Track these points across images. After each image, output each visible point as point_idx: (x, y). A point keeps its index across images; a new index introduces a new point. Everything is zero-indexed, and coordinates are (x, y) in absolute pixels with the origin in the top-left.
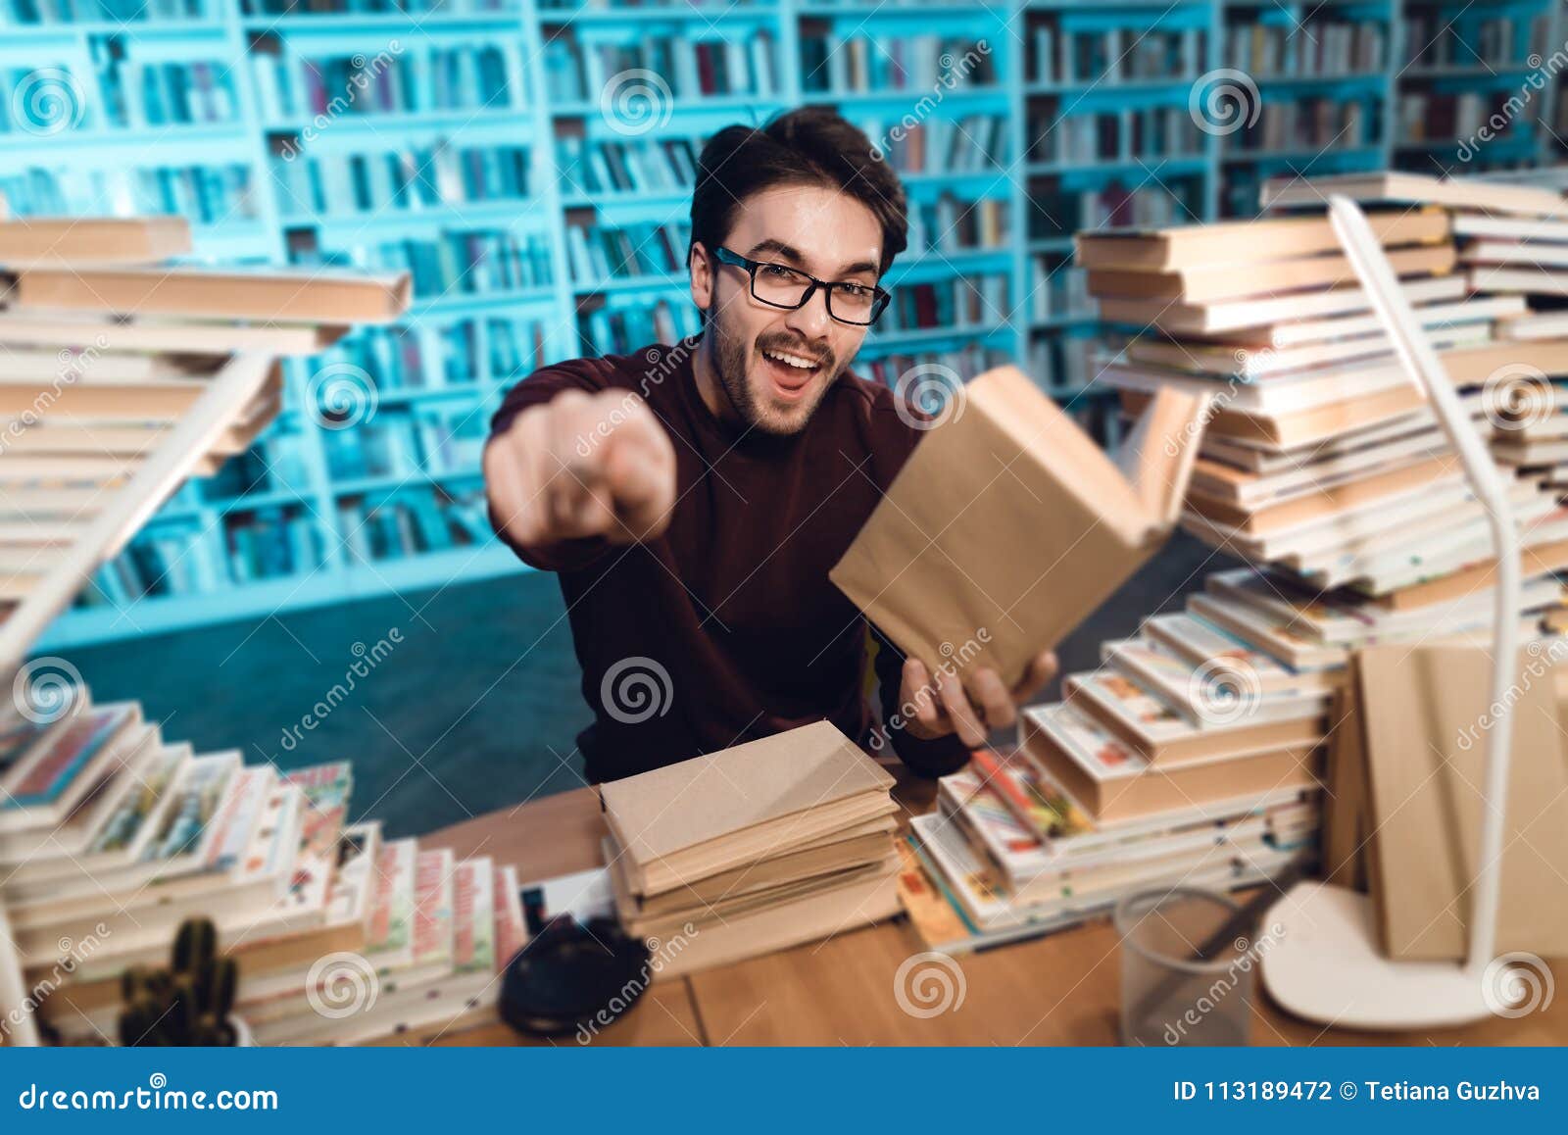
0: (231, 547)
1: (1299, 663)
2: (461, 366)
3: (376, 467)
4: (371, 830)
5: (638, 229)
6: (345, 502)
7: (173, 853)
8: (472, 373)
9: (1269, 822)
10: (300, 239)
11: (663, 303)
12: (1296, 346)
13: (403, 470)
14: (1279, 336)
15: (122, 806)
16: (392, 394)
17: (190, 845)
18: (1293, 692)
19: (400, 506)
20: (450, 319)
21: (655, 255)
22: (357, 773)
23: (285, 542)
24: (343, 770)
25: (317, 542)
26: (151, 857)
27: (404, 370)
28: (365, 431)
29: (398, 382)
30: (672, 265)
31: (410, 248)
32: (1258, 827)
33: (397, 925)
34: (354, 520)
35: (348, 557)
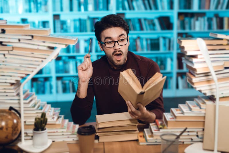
0: (32, 86)
1: (202, 107)
2: (88, 50)
3: (66, 71)
4: (63, 116)
5: (134, 19)
6: (58, 78)
7: (39, 110)
8: (91, 51)
9: (197, 133)
10: (56, 17)
11: (139, 38)
12: (201, 58)
13: (72, 72)
14: (199, 57)
15: (33, 104)
16: (71, 54)
17: (41, 109)
18: (201, 112)
19: (70, 81)
20: (87, 38)
21: (138, 26)
22: (61, 110)
23: (44, 86)
24: (59, 109)
25: (51, 87)
26: (37, 110)
27: (75, 49)
28: (65, 63)
29: (74, 52)
30: (142, 29)
31: (80, 20)
32: (195, 134)
33: (65, 127)
34: (60, 83)
35: (57, 92)
